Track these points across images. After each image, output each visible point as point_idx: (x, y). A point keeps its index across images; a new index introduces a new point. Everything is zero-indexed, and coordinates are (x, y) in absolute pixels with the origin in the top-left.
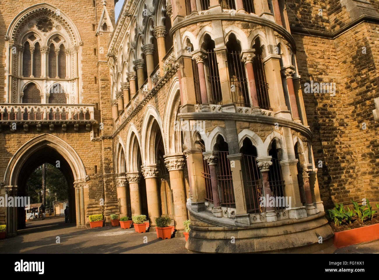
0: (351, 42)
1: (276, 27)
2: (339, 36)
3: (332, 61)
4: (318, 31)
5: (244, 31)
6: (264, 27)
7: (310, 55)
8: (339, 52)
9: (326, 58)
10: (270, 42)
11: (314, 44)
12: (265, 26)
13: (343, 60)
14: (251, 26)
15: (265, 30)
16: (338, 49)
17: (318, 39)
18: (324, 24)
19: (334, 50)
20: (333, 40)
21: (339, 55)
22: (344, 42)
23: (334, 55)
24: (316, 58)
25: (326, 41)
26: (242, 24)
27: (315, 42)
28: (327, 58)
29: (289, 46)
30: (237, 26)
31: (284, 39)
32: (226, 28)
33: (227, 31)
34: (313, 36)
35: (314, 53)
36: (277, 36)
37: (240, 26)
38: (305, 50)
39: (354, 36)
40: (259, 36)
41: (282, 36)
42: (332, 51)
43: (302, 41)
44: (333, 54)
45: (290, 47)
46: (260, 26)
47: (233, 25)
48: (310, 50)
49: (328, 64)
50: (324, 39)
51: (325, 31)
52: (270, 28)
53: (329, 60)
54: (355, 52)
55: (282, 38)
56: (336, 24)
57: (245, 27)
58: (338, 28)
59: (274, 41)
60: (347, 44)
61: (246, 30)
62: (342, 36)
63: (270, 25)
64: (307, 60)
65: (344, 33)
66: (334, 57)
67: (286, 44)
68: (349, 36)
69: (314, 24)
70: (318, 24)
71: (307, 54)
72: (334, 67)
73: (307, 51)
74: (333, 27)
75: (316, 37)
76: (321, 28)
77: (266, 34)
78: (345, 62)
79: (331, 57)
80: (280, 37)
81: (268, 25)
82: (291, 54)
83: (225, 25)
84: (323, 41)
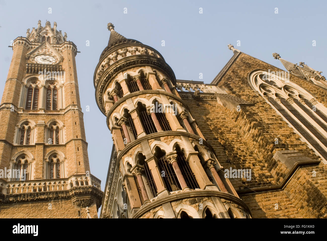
0: (298, 187)
1: (221, 195)
2: (286, 186)
3: (291, 210)
4: (266, 187)
5: (193, 207)
6: (210, 198)
7: (267, 210)
8: (293, 200)
9: (283, 208)
10: (219, 210)
11: (267, 199)
12: (210, 196)
13: (299, 205)
14: (198, 200)
15: (212, 200)
16: (291, 197)
17: (269, 194)
18: (269, 179)
19: (288, 199)
20: (283, 191)
21: (294, 202)
22: (292, 189)
23: (290, 204)
24: (275, 211)
25: (277, 193)
26: (189, 201)
27: (268, 198)
28: (285, 208)
29: (240, 209)
30: (185, 203)
31: (232, 203)
32: (176, 208)
33: (177, 210)
34: (264, 193)
35: (271, 207)
36: (225, 202)
37: (188, 203)
38: (261, 207)
39: (298, 182)
40: (208, 207)
41: (229, 201)
42: (286, 201)
43: (255, 200)
44: (288, 203)
45: (242, 209)
46: (206, 198)
47: (182, 203)
48: (266, 205)
49: (287, 213)
50: (274, 193)
51: (272, 185)
52: (216, 197)
53: (287, 209)
54: (306, 195)
55: (231, 203)
56: (279, 176)
57: (193, 203)
58: (282, 180)
59: (223, 208)
60: (296, 190)
61: (194, 205)
62: (288, 185)
63: (215, 195)
64: (266, 215)
65: (289, 182)
66: (290, 205)
67: (237, 208)
68: (294, 183)
69: (260, 183)
70: (263, 181)
71: (264, 210)
72: (295, 215)
73: (263, 207)
74: (278, 180)
75: (266, 193)
76: (267, 183)
77: (213, 204)
78: (302, 207)
79: (287, 206)
80: (228, 203)
81: (213, 195)
82: (245, 215)
83: (175, 206)
84: (274, 194)
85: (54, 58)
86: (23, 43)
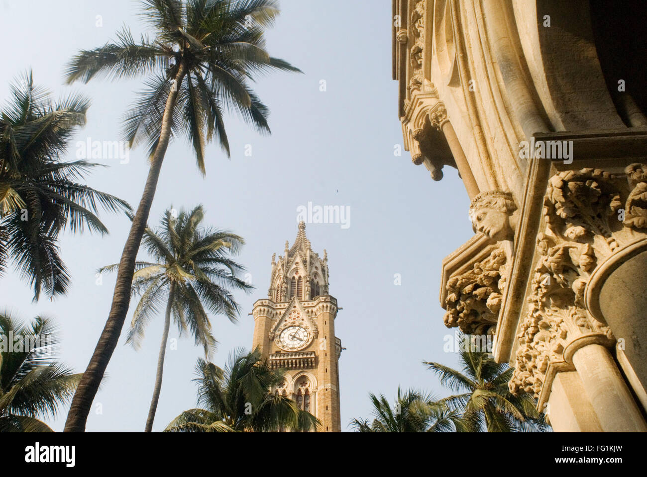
85: (306, 331)
86: (264, 310)
